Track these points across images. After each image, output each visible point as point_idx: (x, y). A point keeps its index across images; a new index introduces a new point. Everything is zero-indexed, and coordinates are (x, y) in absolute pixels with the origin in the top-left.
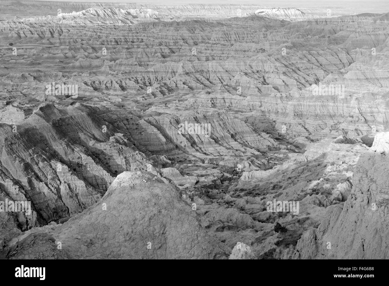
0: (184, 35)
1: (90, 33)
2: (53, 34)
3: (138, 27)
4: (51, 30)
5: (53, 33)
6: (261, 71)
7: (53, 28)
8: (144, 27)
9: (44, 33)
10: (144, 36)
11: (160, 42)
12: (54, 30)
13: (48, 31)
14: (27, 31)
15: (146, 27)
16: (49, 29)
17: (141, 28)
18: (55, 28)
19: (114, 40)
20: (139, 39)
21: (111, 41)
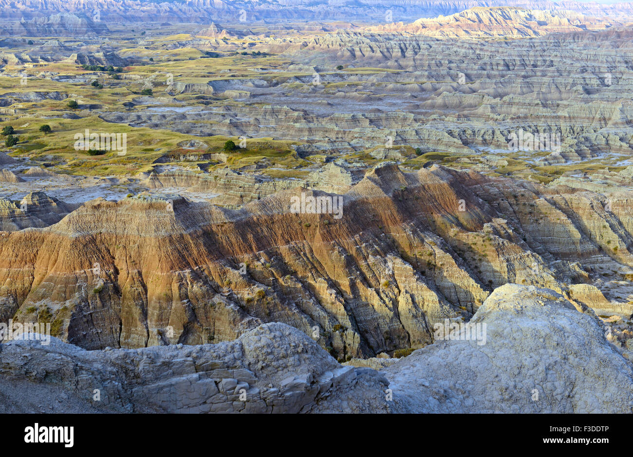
0: (628, 54)
1: (463, 50)
3: (547, 41)
4: (402, 45)
5: (405, 50)
7: (406, 43)
8: (556, 41)
9: (391, 50)
10: (556, 56)
11: (584, 66)
12: (407, 45)
13: (397, 47)
14: (365, 47)
15: (560, 40)
16: (400, 44)
17: (551, 43)
18: (408, 42)
19: (502, 63)
20: (546, 60)
21: (498, 64)
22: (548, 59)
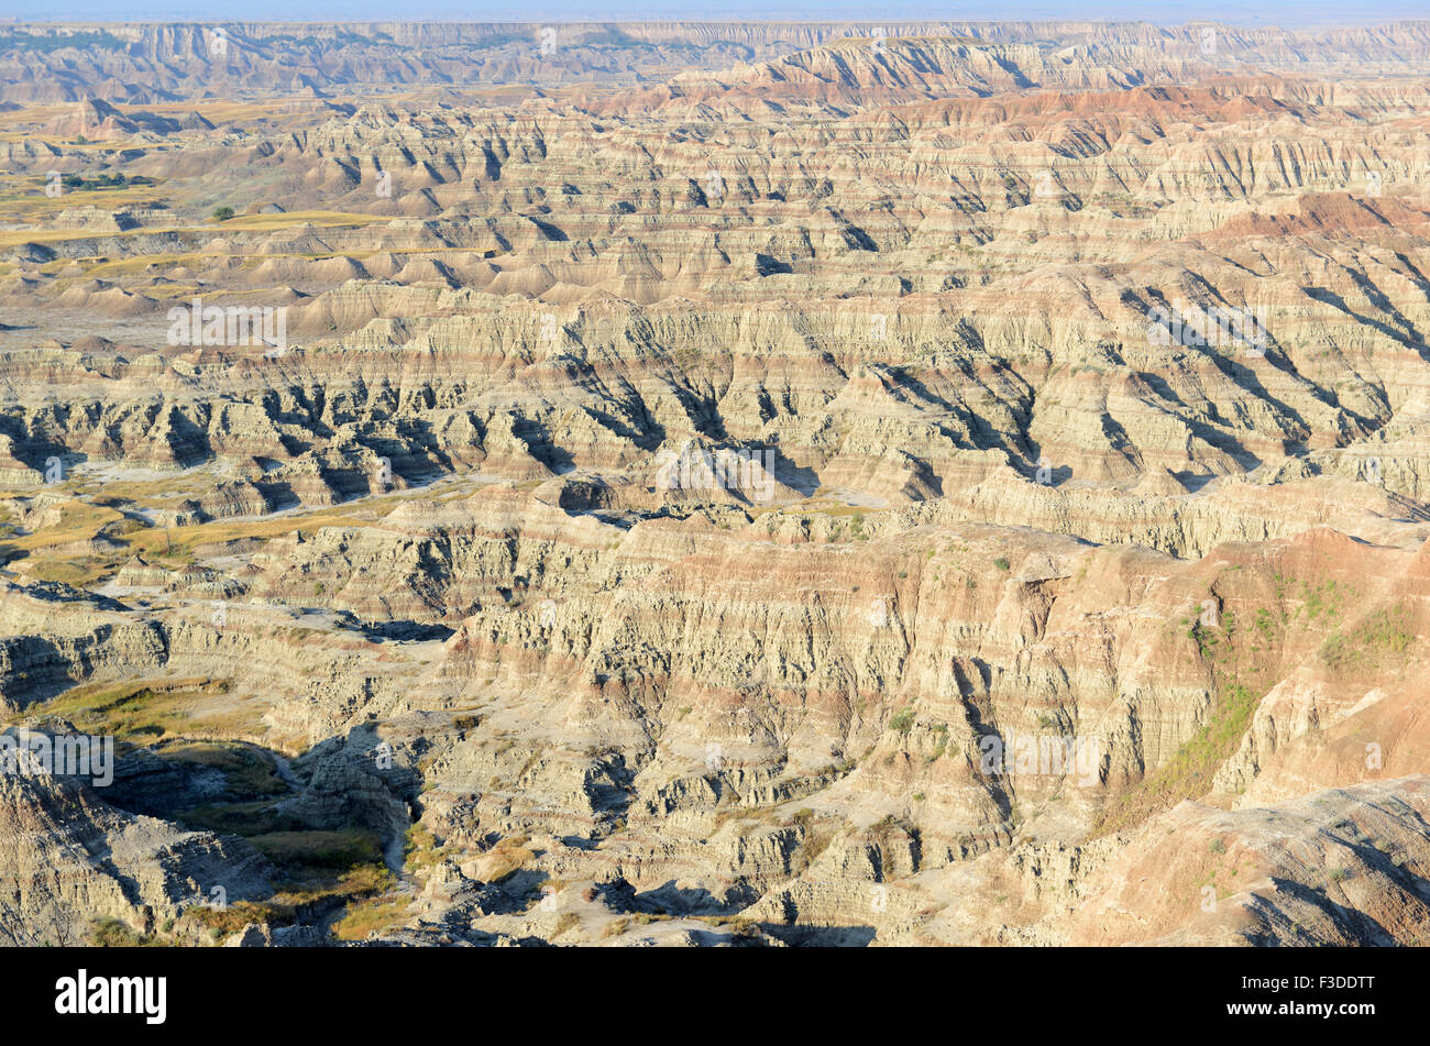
0: (1022, 160)
2: (499, 165)
3: (872, 125)
4: (496, 147)
5: (500, 160)
6: (1024, 362)
7: (506, 137)
8: (898, 125)
9: (459, 161)
10: (843, 167)
11: (887, 197)
12: (510, 145)
13: (478, 150)
14: (389, 154)
15: (909, 125)
16: (488, 143)
17: (882, 131)
18: (514, 137)
19: (685, 188)
20: (815, 181)
21: (673, 196)
22: (820, 176)
